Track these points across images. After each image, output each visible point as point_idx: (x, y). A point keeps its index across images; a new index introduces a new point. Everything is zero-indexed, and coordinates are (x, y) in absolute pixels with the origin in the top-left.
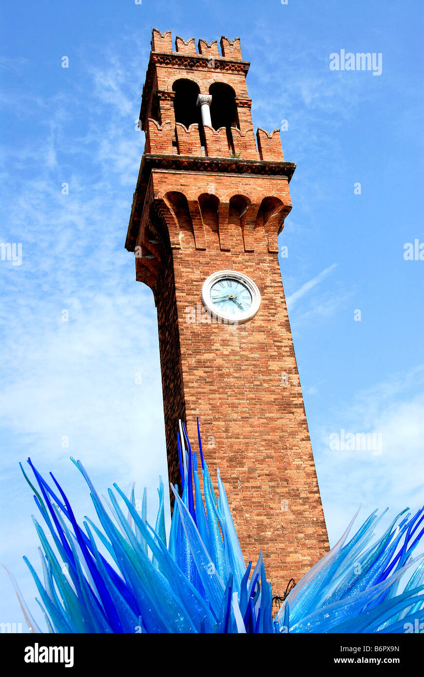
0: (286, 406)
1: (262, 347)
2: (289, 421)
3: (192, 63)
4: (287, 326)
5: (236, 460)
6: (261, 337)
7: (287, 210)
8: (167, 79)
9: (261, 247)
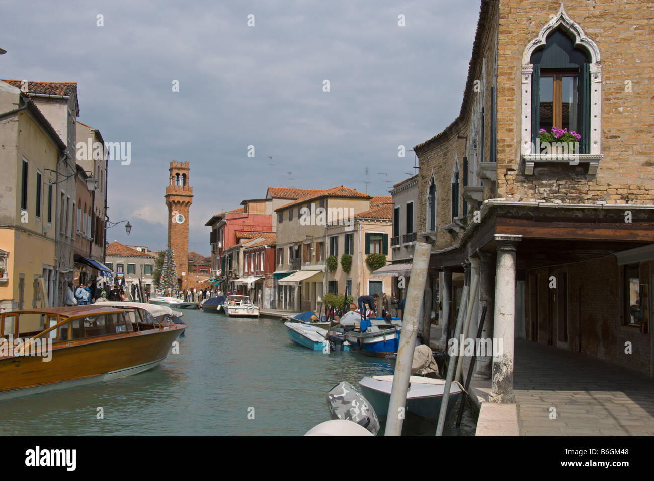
0: (186, 238)
1: (183, 228)
2: (185, 240)
3: (179, 169)
4: (188, 224)
5: (177, 246)
6: (183, 226)
7: (191, 204)
8: (175, 172)
9: (186, 210)
